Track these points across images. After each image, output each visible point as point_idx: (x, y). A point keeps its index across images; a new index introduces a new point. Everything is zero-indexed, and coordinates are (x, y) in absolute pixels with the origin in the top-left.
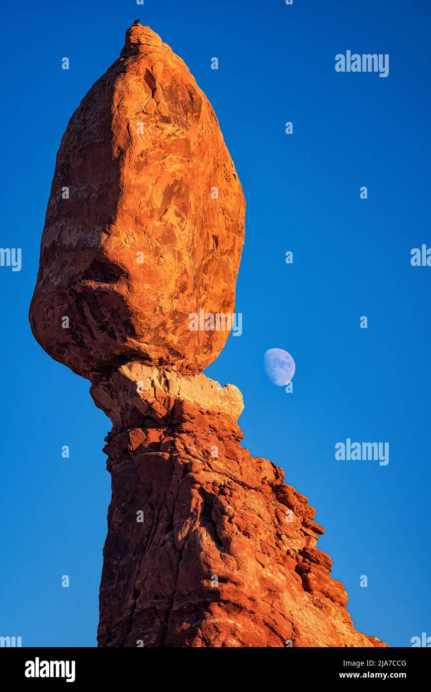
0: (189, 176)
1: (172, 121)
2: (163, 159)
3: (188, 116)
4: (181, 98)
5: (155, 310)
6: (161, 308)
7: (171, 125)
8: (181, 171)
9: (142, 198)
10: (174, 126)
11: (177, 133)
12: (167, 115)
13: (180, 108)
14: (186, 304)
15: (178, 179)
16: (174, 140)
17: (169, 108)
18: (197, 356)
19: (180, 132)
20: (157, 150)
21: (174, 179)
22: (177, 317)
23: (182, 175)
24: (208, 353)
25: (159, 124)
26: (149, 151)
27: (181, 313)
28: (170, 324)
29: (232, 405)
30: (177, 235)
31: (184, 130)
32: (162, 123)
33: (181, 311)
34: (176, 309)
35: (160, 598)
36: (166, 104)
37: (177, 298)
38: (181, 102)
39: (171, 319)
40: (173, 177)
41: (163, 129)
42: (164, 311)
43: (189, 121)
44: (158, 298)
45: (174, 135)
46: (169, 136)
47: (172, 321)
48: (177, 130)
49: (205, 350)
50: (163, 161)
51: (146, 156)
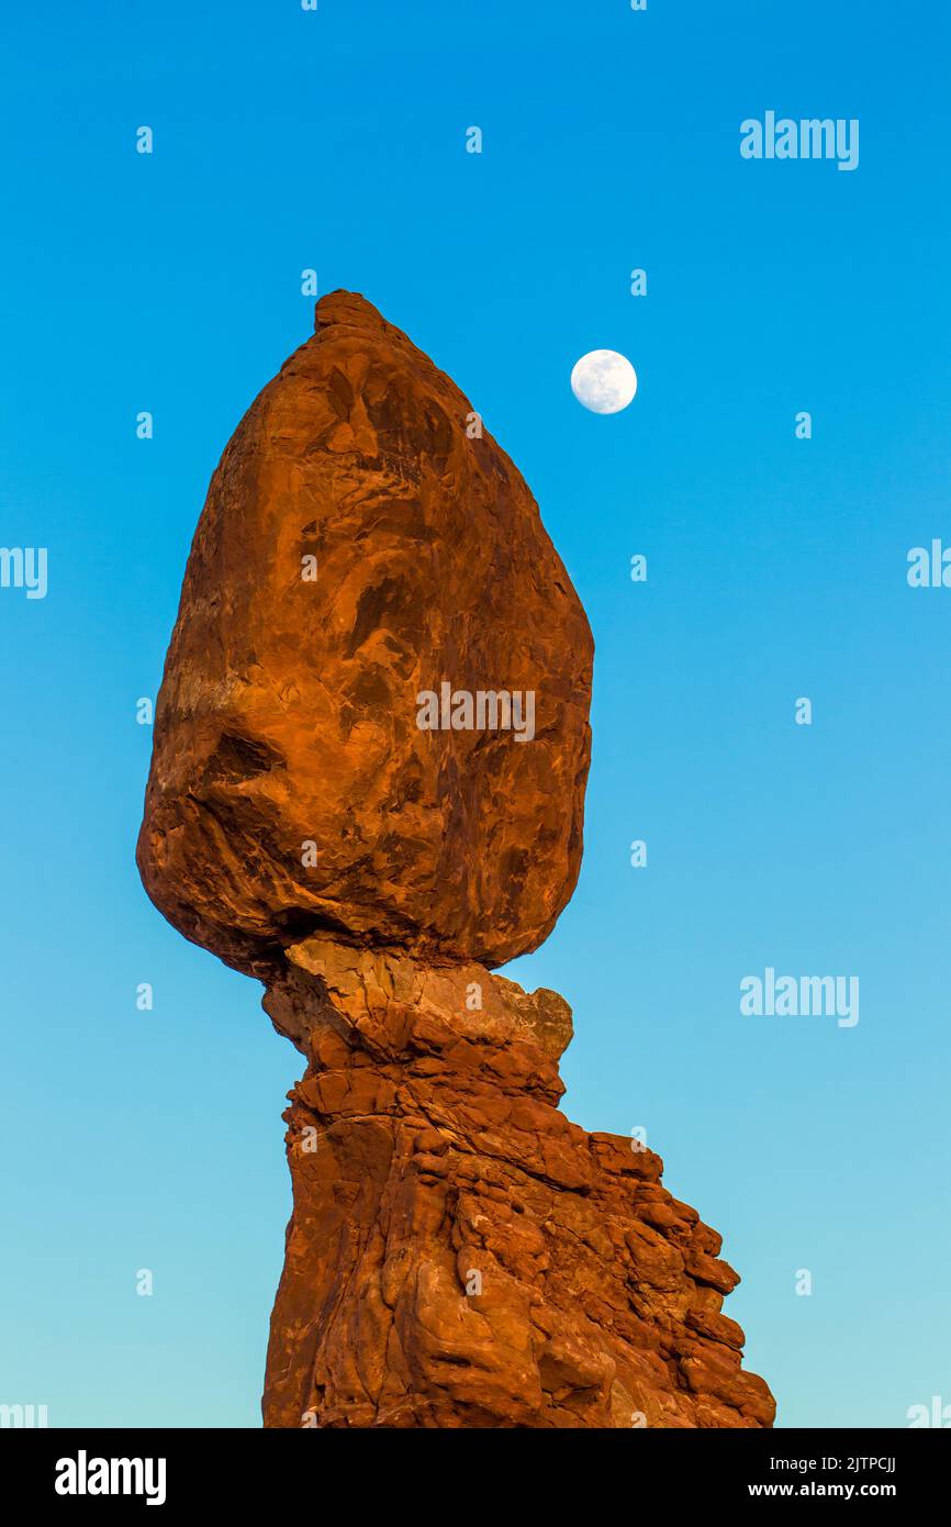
0: (420, 574)
1: (384, 465)
2: (358, 539)
3: (422, 458)
4: (407, 424)
5: (345, 833)
6: (358, 830)
7: (381, 474)
8: (397, 561)
9: (312, 613)
10: (386, 476)
11: (392, 490)
12: (374, 455)
13: (404, 443)
14: (418, 824)
15: (392, 576)
16: (386, 502)
17: (380, 441)
18: (480, 935)
19: (400, 487)
20: (347, 520)
21: (383, 577)
22: (398, 849)
23: (400, 570)
24: (509, 930)
25: (355, 472)
26: (330, 521)
27: (408, 841)
28: (382, 861)
29: (546, 1027)
30: (392, 687)
31: (410, 484)
32: (361, 471)
33: (408, 836)
34: (395, 832)
35: (356, 1400)
36: (373, 435)
37: (398, 810)
38: (409, 431)
39: (384, 851)
40: (380, 573)
41: (361, 481)
42: (365, 836)
43: (422, 466)
44: (350, 809)
45: (384, 492)
46: (373, 494)
47: (386, 856)
48: (394, 484)
49: (502, 924)
50: (360, 542)
51: (322, 531)
